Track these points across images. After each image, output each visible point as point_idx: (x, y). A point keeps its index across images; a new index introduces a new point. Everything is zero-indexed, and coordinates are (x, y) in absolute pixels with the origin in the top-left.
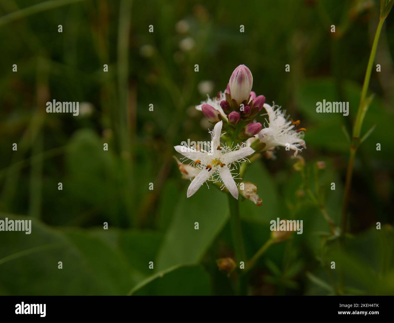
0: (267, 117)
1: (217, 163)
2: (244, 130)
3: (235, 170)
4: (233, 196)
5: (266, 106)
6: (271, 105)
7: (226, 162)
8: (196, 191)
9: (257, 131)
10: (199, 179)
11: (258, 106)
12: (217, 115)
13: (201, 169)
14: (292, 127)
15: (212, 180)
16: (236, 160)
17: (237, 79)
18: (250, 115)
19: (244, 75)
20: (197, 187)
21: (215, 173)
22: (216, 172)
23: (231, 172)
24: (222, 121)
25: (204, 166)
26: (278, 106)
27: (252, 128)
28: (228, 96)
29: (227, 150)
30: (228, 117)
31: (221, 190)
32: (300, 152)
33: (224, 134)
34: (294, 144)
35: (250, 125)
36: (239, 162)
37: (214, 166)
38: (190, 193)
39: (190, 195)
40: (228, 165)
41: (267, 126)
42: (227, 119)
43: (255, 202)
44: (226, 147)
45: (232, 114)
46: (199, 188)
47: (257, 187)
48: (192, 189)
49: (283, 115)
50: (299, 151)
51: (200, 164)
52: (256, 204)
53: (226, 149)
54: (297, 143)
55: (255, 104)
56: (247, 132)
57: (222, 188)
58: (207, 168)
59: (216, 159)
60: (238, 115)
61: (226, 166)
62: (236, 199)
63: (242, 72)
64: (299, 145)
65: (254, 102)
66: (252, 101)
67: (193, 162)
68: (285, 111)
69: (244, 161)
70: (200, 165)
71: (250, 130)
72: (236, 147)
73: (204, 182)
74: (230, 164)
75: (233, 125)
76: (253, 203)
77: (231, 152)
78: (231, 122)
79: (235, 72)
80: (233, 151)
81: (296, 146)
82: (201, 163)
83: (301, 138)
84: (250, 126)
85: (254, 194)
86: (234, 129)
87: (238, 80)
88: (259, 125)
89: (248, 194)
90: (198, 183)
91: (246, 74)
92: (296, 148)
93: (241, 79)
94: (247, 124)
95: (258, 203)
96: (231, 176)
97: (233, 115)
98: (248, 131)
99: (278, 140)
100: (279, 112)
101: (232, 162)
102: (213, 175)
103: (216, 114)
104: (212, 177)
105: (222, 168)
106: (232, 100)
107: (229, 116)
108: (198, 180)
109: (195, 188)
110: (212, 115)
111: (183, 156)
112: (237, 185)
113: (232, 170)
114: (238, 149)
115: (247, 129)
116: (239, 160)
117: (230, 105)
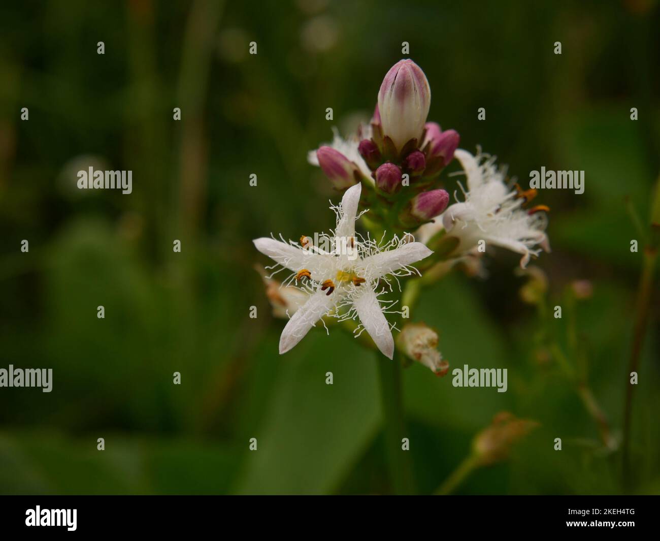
0: (464, 179)
1: (348, 277)
2: (410, 206)
3: (387, 292)
4: (382, 351)
5: (461, 155)
6: (474, 153)
7: (367, 275)
8: (299, 340)
9: (438, 209)
10: (306, 313)
11: (442, 153)
12: (350, 172)
13: (312, 290)
14: (519, 202)
15: (335, 316)
16: (391, 270)
17: (393, 92)
18: (425, 174)
19: (409, 81)
20: (300, 330)
21: (343, 300)
22: (345, 299)
23: (378, 298)
24: (360, 184)
25: (318, 284)
26: (487, 155)
27: (427, 201)
28: (377, 129)
29: (371, 247)
30: (374, 176)
31: (355, 337)
32: (534, 258)
33: (364, 212)
34: (521, 240)
35: (422, 196)
36: (397, 275)
37: (343, 285)
38: (285, 344)
39: (285, 348)
40: (373, 283)
41: (462, 199)
42: (373, 181)
43: (433, 368)
44: (368, 243)
45: (384, 170)
46: (306, 333)
47: (439, 334)
48: (290, 334)
49: (500, 176)
50: (532, 256)
51: (309, 278)
52: (434, 373)
53: (368, 247)
54: (528, 239)
55: (437, 149)
56: (416, 211)
57: (357, 333)
58: (324, 289)
59: (346, 269)
60: (395, 170)
61: (368, 284)
62: (388, 358)
63: (404, 75)
64: (532, 243)
65: (433, 145)
66: (429, 143)
67: (294, 275)
68: (505, 168)
69: (408, 273)
70: (309, 283)
71: (422, 206)
72: (391, 243)
73: (317, 320)
74: (376, 280)
75: (385, 195)
76: (429, 369)
77: (379, 254)
78: (380, 188)
79: (390, 76)
80: (383, 251)
81: (526, 245)
82: (311, 276)
83: (539, 228)
84: (422, 198)
85: (431, 350)
86: (390, 204)
87: (396, 92)
88: (442, 195)
89: (417, 350)
90: (303, 321)
91: (415, 81)
92: (526, 248)
93: (403, 91)
94: (418, 193)
95: (440, 370)
96: (378, 306)
97: (384, 172)
98: (419, 207)
99: (485, 231)
100: (491, 170)
101: (382, 277)
102: (338, 304)
103: (348, 168)
104: (337, 308)
105: (357, 287)
106: (383, 137)
107: (377, 173)
108: (304, 315)
109: (298, 332)
110: (341, 171)
111: (272, 262)
112: (390, 327)
113: (381, 293)
114: (395, 248)
115: (416, 205)
116: (396, 272)
117: (381, 151)
